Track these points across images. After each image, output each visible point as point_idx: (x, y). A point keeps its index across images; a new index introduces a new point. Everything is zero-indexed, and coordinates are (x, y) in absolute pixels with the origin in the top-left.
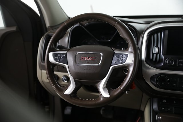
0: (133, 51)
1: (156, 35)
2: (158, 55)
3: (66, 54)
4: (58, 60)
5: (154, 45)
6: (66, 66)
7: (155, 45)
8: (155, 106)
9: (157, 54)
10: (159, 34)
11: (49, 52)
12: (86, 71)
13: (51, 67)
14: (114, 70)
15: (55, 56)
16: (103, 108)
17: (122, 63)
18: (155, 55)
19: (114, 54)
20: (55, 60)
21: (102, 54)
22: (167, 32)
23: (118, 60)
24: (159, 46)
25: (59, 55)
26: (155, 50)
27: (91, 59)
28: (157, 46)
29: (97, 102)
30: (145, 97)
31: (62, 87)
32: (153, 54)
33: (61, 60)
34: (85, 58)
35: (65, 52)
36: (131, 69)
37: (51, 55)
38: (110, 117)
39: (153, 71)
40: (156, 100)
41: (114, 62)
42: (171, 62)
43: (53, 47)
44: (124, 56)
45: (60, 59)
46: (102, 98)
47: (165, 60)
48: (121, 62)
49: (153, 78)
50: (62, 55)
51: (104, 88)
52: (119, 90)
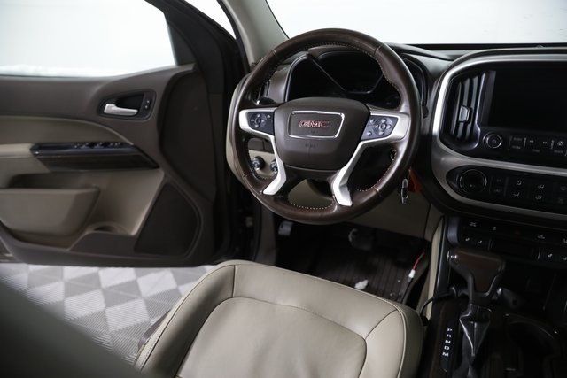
0: (409, 112)
1: (467, 83)
2: (469, 126)
3: (272, 114)
4: (257, 126)
5: (461, 104)
6: (271, 137)
7: (465, 103)
8: (453, 234)
9: (466, 123)
10: (476, 80)
11: (241, 108)
12: (307, 150)
13: (244, 140)
14: (368, 150)
15: (251, 117)
16: (354, 230)
17: (383, 136)
18: (462, 125)
19: (369, 116)
20: (251, 124)
21: (343, 116)
22: (493, 75)
23: (376, 131)
24: (473, 106)
25: (259, 116)
26: (465, 114)
27: (318, 125)
28: (469, 106)
29: (325, 214)
30: (435, 213)
31: (261, 179)
32: (458, 123)
33: (262, 126)
34: (308, 124)
35: (271, 110)
36: (402, 149)
37: (243, 114)
38: (367, 247)
39: (455, 159)
40: (455, 220)
41: (366, 133)
42: (494, 141)
43: (249, 98)
44: (390, 122)
45: (259, 124)
46: (336, 208)
47: (482, 136)
48: (381, 133)
49: (452, 174)
50: (264, 116)
51: (341, 187)
52: (374, 193)
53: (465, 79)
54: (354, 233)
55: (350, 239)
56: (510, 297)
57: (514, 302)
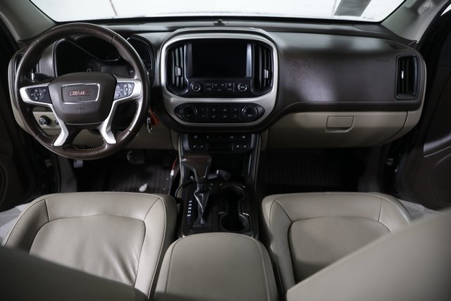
0: (140, 78)
1: (177, 51)
2: (182, 78)
3: (47, 88)
4: (36, 98)
5: (175, 65)
6: (50, 105)
7: (177, 64)
8: (186, 145)
9: (180, 77)
10: (181, 49)
11: (20, 86)
12: (79, 112)
13: (28, 110)
14: (119, 105)
15: (30, 92)
17: (127, 96)
18: (178, 78)
19: (116, 83)
20: (32, 98)
21: (99, 85)
22: (190, 47)
23: (122, 92)
24: (182, 66)
25: (36, 91)
26: (178, 71)
27: (83, 93)
28: (180, 66)
29: (101, 151)
30: (174, 134)
31: (50, 136)
32: (176, 77)
33: (41, 98)
34: (75, 93)
35: (46, 85)
36: (140, 103)
37: (23, 91)
39: (175, 99)
40: (186, 136)
41: (116, 95)
42: (196, 87)
43: (25, 78)
44: (130, 86)
45: (38, 97)
46: (106, 147)
47: (189, 84)
48: (125, 94)
49: (177, 109)
50: (40, 90)
51: (107, 132)
52: (128, 133)
53: (175, 49)
54: (130, 154)
55: (129, 159)
56: (224, 174)
57: (226, 176)
